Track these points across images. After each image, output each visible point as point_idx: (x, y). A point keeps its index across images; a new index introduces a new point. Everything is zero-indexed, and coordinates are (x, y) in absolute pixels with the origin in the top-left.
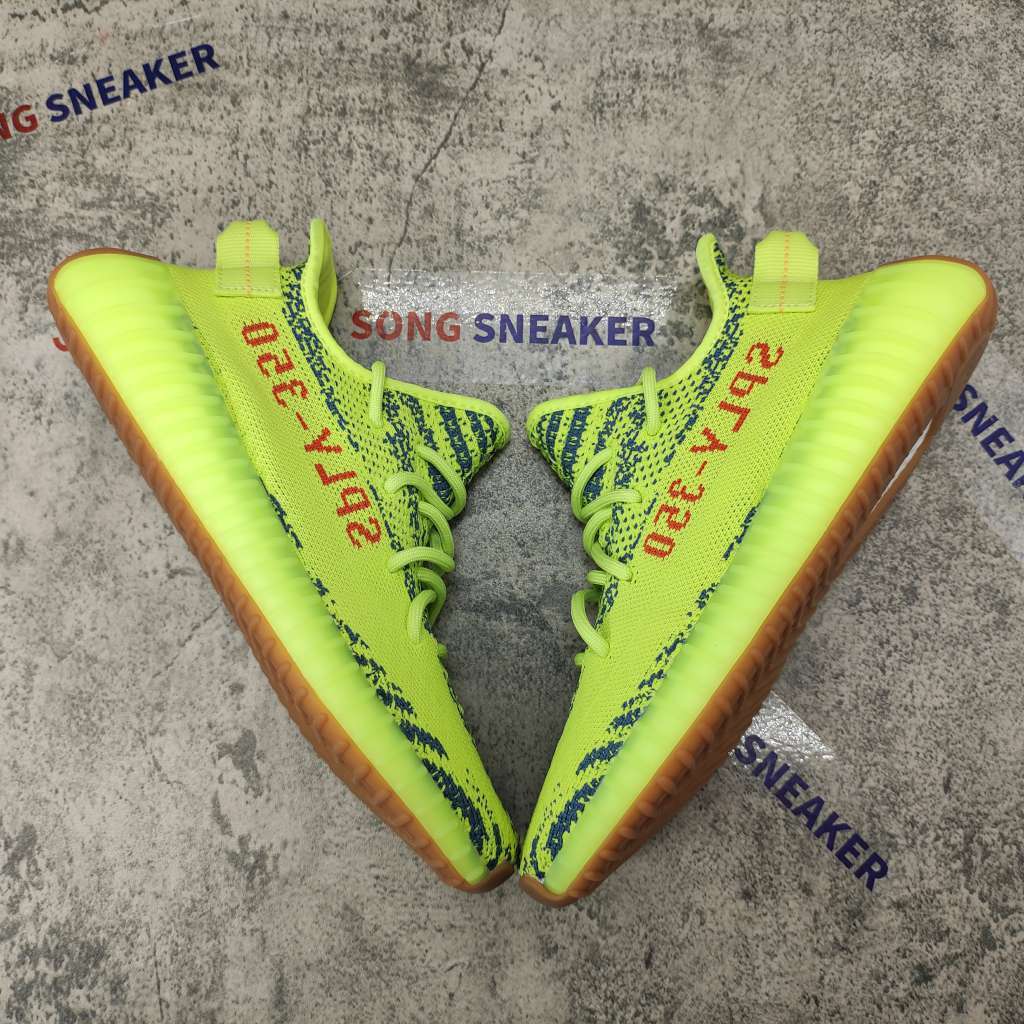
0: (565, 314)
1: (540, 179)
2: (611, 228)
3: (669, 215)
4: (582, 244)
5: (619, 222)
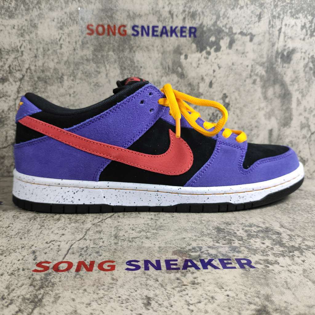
0: (188, 259)
1: (161, 223)
2: (205, 233)
3: (235, 230)
4: (190, 238)
5: (209, 232)
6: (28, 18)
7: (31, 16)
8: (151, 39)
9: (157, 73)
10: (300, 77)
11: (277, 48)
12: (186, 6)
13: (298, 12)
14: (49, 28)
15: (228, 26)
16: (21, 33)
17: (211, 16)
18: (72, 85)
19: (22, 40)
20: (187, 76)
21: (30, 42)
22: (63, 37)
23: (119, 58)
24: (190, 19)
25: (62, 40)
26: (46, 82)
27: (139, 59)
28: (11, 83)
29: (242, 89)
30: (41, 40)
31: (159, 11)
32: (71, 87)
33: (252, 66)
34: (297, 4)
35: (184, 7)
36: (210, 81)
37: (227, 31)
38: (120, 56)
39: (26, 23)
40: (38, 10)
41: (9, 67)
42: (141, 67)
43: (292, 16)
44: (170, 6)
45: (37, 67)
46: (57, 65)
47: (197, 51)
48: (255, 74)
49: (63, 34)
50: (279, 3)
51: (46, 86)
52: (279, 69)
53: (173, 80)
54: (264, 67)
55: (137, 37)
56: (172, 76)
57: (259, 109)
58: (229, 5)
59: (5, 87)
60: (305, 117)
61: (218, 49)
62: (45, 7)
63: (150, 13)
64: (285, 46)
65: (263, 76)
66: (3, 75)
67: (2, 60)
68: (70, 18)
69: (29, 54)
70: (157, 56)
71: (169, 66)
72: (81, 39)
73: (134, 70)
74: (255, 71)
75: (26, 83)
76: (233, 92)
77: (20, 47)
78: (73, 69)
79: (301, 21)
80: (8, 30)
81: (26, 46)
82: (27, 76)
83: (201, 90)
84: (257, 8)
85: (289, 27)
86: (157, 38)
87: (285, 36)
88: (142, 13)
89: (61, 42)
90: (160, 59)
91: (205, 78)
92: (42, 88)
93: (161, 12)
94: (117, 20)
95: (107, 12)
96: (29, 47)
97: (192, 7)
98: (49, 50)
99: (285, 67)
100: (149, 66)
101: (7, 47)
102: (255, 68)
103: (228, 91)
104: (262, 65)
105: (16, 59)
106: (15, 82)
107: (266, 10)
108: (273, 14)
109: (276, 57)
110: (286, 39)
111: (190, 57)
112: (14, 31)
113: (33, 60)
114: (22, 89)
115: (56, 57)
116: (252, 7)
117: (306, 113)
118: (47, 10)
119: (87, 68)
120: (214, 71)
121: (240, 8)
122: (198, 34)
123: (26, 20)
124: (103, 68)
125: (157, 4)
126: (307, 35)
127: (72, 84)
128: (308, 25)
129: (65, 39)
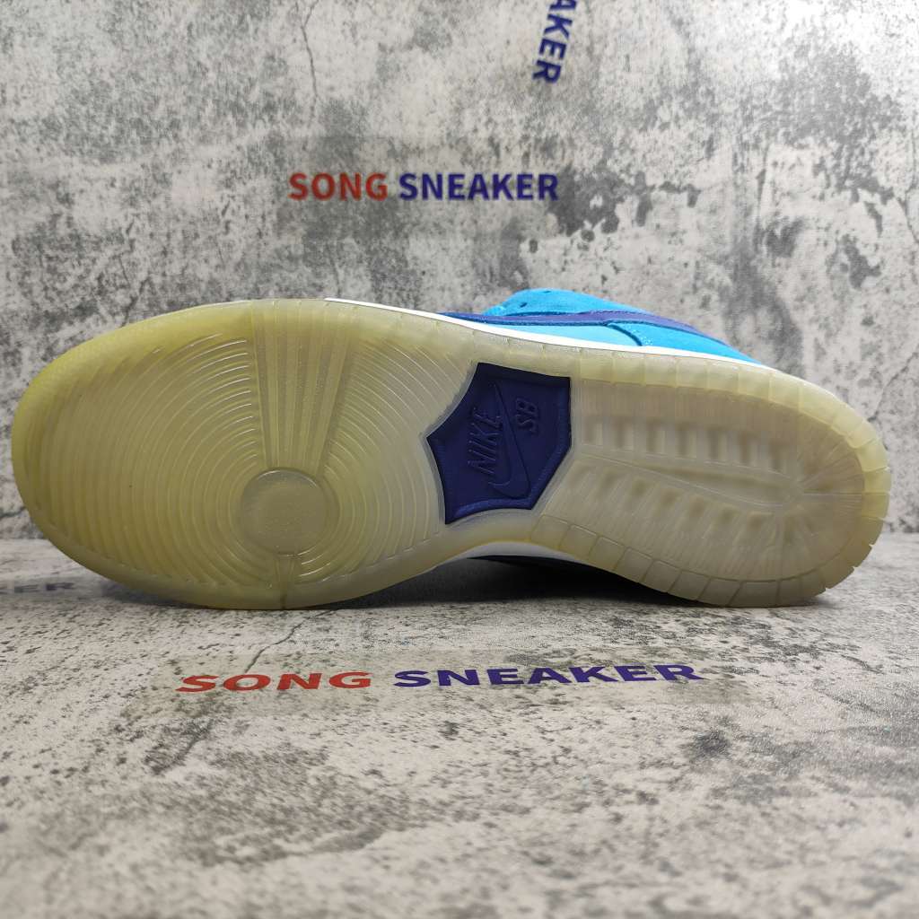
6: (148, 160)
7: (156, 155)
8: (446, 206)
9: (463, 285)
10: (819, 288)
11: (758, 220)
12: (529, 126)
13: (803, 132)
14: (198, 185)
15: (633, 171)
16: (132, 198)
17: (592, 147)
19: (134, 215)
21: (151, 218)
22: (233, 205)
23: (368, 252)
24: (540, 156)
25: (229, 212)
27: (418, 253)
28: (102, 317)
30: (178, 212)
31: (465, 140)
33: (697, 263)
34: (799, 114)
35: (526, 128)
37: (632, 181)
38: (372, 248)
39: (141, 173)
40: (173, 142)
41: (99, 279)
42: (424, 273)
43: (790, 142)
44: (491, 127)
45: (168, 279)
47: (561, 232)
49: (233, 197)
50: (755, 113)
52: (765, 271)
54: (727, 266)
55: (412, 202)
58: (635, 122)
59: (88, 327)
60: (838, 388)
61: (611, 226)
62: (188, 134)
63: (442, 144)
64: (777, 214)
65: (727, 288)
66: (83, 299)
67: (82, 262)
68: (250, 159)
69: (148, 247)
70: (462, 245)
71: (491, 268)
72: (275, 208)
77: (128, 231)
78: (255, 280)
79: (813, 154)
80: (98, 191)
81: (140, 227)
84: (704, 125)
85: (782, 167)
86: (460, 202)
87: (775, 191)
88: (424, 145)
89: (228, 216)
90: (470, 253)
93: (469, 142)
94: (365, 161)
95: (339, 143)
96: (148, 229)
97: (544, 127)
98: (197, 236)
99: (779, 265)
100: (444, 271)
101: (94, 230)
104: (722, 260)
105: (116, 260)
106: (114, 315)
107: (723, 131)
108: (741, 138)
109: (756, 242)
110: (777, 199)
111: (544, 247)
112: (114, 192)
115: (214, 252)
116: (690, 125)
117: (841, 376)
118: (193, 143)
120: (604, 279)
121: (660, 127)
122: (560, 190)
123: (143, 166)
124: (331, 277)
125: (460, 123)
126: (828, 186)
128: (830, 163)
129: (235, 208)
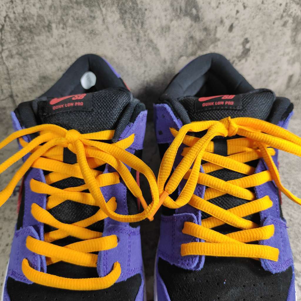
18: (64, 34)
20: (203, 19)
26: (31, 32)
29: (268, 32)
32: (62, 37)
36: (230, 24)
46: (40, 10)
48: (287, 14)
51: (32, 36)
53: (185, 25)
56: (184, 20)
57: (283, 55)
73: (138, 13)
74: (290, 11)
75: (8, 34)
76: (257, 36)
82: (7, 25)
83: (218, 35)
91: (225, 20)
92: (28, 38)
102: (290, 6)
103: (251, 35)
113: (9, 6)
114: (5, 41)
119: (78, 13)
127: (63, 32)
